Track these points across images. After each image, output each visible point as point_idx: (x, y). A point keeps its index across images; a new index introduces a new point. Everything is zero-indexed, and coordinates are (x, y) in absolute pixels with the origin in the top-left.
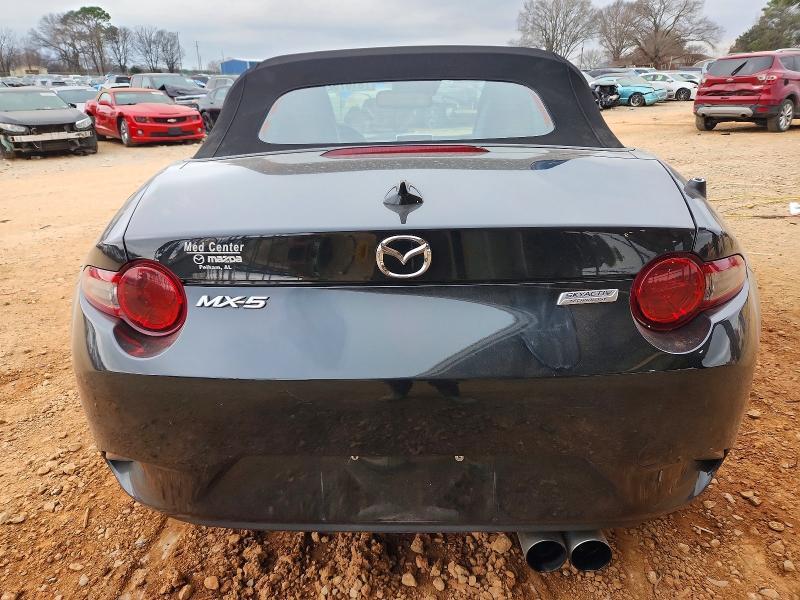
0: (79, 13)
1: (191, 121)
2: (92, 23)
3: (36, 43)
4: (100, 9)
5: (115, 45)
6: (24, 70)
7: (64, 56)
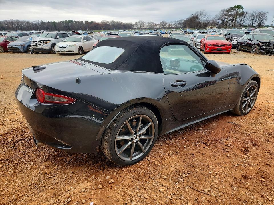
0: (233, 8)
1: (227, 46)
2: (236, 11)
3: (216, 19)
4: (241, 6)
5: (241, 18)
6: (209, 27)
7: (223, 22)
